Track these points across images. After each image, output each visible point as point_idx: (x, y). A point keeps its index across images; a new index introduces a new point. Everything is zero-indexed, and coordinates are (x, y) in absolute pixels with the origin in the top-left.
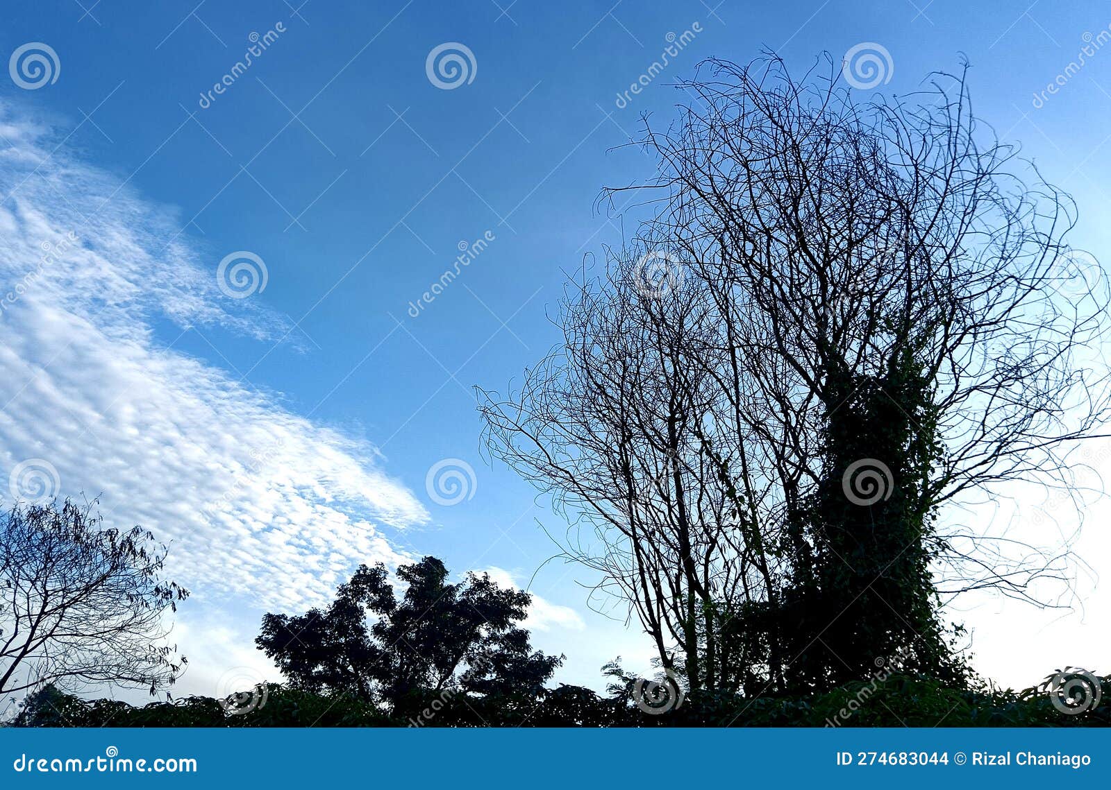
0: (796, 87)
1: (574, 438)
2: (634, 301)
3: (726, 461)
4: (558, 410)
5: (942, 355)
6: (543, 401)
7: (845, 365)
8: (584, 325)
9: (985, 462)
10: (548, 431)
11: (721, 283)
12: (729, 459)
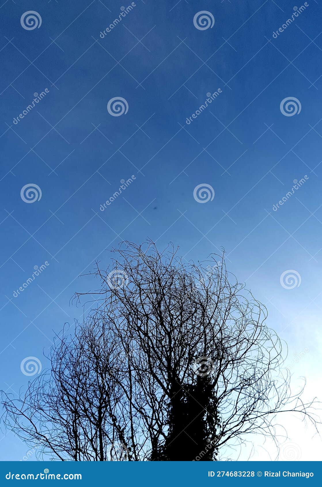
0: (160, 255)
1: (51, 418)
2: (86, 347)
3: (123, 429)
4: (43, 403)
5: (219, 374)
6: (36, 398)
7: (179, 379)
8: (61, 359)
9: (238, 425)
10: (37, 415)
11: (126, 338)
12: (125, 428)
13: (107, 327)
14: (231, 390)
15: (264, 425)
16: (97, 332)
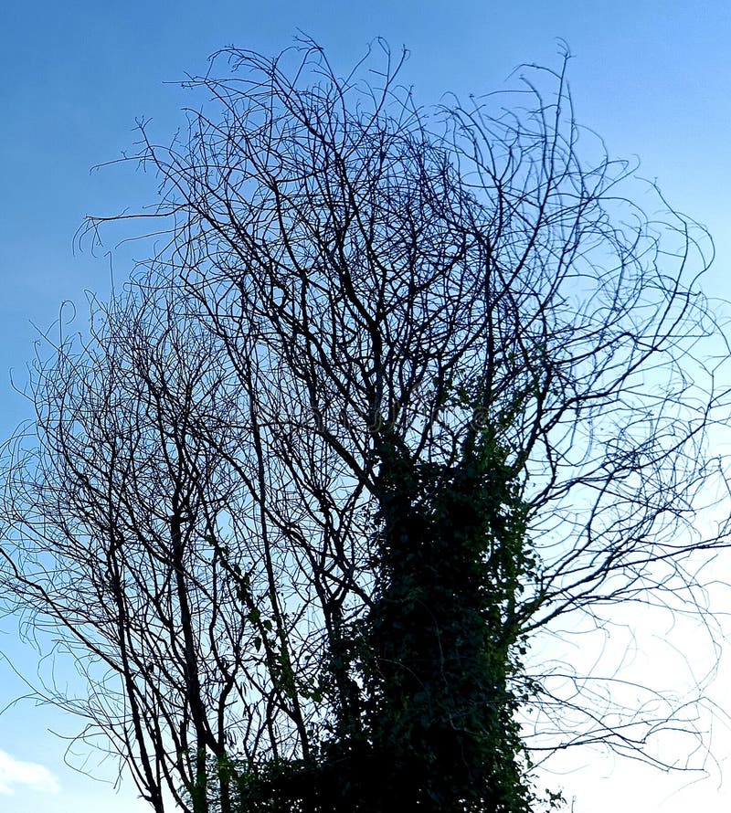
0: (341, 84)
1: (47, 543)
2: (127, 365)
3: (247, 575)
5: (534, 437)
7: (405, 449)
8: (61, 396)
9: (590, 578)
12: (251, 572)
13: (180, 309)
14: (572, 484)
15: (676, 583)
16: (154, 325)
